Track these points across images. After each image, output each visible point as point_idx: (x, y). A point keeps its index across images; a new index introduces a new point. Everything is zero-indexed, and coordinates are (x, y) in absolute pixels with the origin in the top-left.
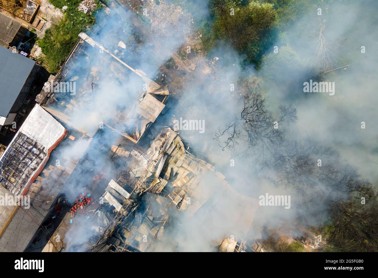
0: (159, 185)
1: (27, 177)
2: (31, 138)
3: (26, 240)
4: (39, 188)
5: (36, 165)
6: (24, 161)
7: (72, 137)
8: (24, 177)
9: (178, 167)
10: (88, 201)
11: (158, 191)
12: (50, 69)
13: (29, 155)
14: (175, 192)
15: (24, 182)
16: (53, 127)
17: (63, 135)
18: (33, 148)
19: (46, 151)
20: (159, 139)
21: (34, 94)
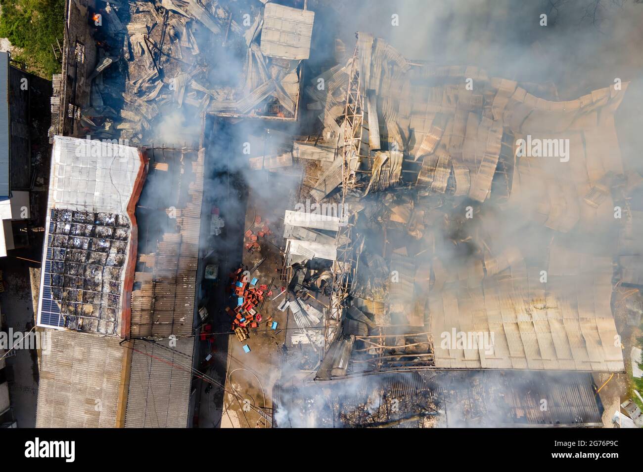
0: (389, 165)
1: (114, 286)
2: (81, 209)
3: (179, 419)
4: (149, 296)
5: (120, 255)
6: (91, 261)
7: (161, 167)
8: (108, 291)
9: (406, 118)
10: (257, 293)
11: (393, 177)
12: (46, 73)
13: (95, 244)
14: (428, 166)
15: (114, 299)
16: (112, 164)
17: (141, 168)
18: (95, 227)
19: (125, 219)
20: (333, 103)
21: (42, 137)
